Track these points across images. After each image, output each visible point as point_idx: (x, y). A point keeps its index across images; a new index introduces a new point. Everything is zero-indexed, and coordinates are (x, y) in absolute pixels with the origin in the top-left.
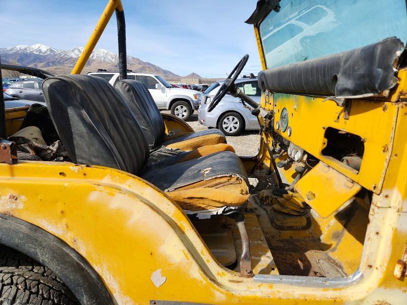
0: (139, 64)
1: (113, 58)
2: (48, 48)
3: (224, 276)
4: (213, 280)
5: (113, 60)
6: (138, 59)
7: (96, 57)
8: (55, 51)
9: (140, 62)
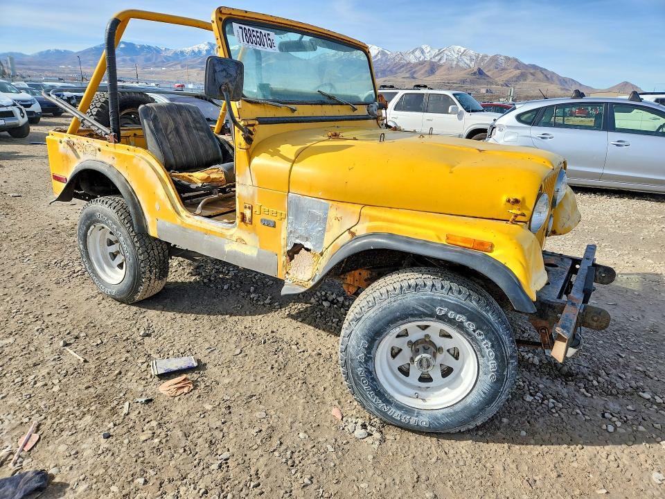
0: (517, 68)
1: (471, 60)
2: (381, 49)
3: (184, 213)
4: (178, 213)
5: (472, 65)
6: (516, 60)
7: (445, 60)
8: (389, 53)
9: (519, 65)
